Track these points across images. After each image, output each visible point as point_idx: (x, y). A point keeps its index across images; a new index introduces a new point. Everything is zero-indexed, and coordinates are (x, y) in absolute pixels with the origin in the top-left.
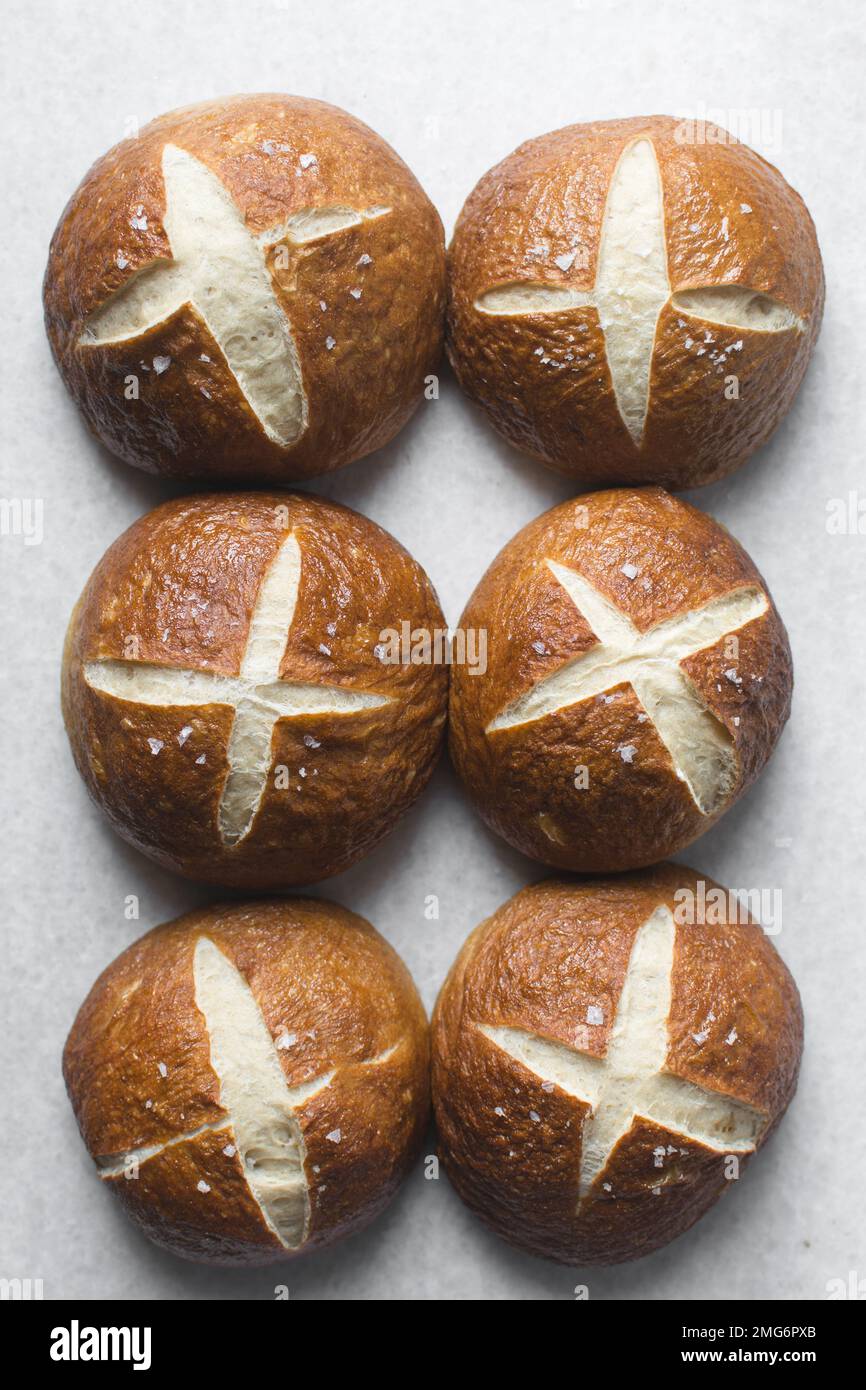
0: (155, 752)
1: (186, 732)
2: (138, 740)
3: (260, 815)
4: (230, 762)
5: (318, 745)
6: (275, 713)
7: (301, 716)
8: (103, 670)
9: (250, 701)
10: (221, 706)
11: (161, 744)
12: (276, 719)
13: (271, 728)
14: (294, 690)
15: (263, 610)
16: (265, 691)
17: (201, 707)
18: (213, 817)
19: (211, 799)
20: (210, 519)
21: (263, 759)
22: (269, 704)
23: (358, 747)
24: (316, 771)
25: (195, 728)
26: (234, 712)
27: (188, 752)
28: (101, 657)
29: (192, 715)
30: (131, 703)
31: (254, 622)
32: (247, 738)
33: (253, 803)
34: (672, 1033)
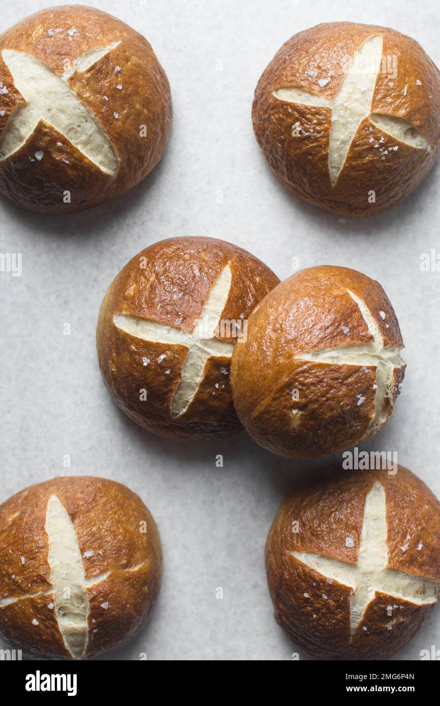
0: (145, 364)
1: (162, 357)
2: (137, 357)
3: (192, 404)
4: (182, 375)
5: (227, 373)
6: (208, 354)
7: (221, 357)
8: (123, 319)
9: (197, 346)
10: (182, 346)
11: (149, 361)
12: (208, 357)
13: (205, 361)
14: (220, 344)
15: (210, 301)
16: (205, 342)
17: (172, 345)
18: (168, 402)
19: (169, 392)
20: (188, 251)
21: (199, 376)
22: (206, 349)
24: (223, 386)
25: (167, 355)
26: (188, 350)
27: (162, 367)
28: (124, 312)
29: (167, 349)
30: (137, 338)
31: (205, 307)
32: (192, 364)
33: (190, 397)
34: (390, 547)
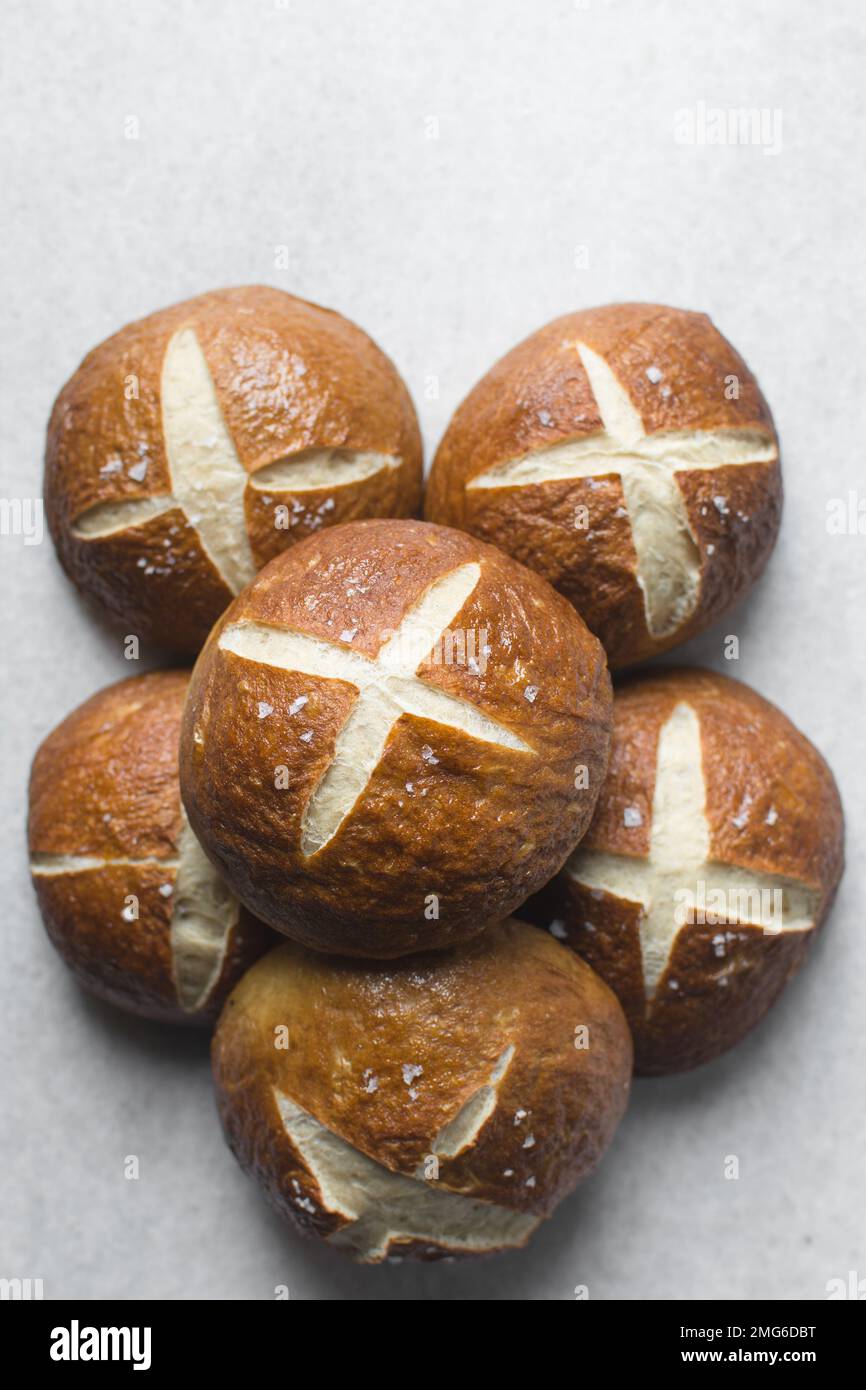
0: (262, 716)
1: (301, 701)
2: (249, 704)
4: (336, 749)
5: (436, 761)
6: (401, 708)
7: (428, 720)
9: (378, 689)
10: (346, 683)
11: (270, 710)
12: (399, 715)
13: (390, 724)
14: (429, 695)
16: (396, 683)
17: (325, 680)
19: (303, 786)
21: (371, 755)
22: (396, 696)
23: (480, 783)
24: (425, 791)
25: (312, 700)
26: (358, 693)
27: (296, 724)
28: (242, 621)
29: (314, 685)
30: (255, 663)
31: (409, 618)
32: (361, 727)
33: (345, 804)
34: (712, 821)
